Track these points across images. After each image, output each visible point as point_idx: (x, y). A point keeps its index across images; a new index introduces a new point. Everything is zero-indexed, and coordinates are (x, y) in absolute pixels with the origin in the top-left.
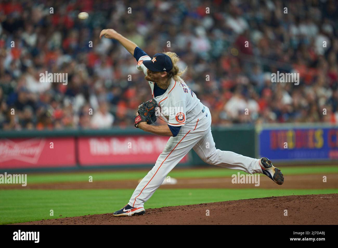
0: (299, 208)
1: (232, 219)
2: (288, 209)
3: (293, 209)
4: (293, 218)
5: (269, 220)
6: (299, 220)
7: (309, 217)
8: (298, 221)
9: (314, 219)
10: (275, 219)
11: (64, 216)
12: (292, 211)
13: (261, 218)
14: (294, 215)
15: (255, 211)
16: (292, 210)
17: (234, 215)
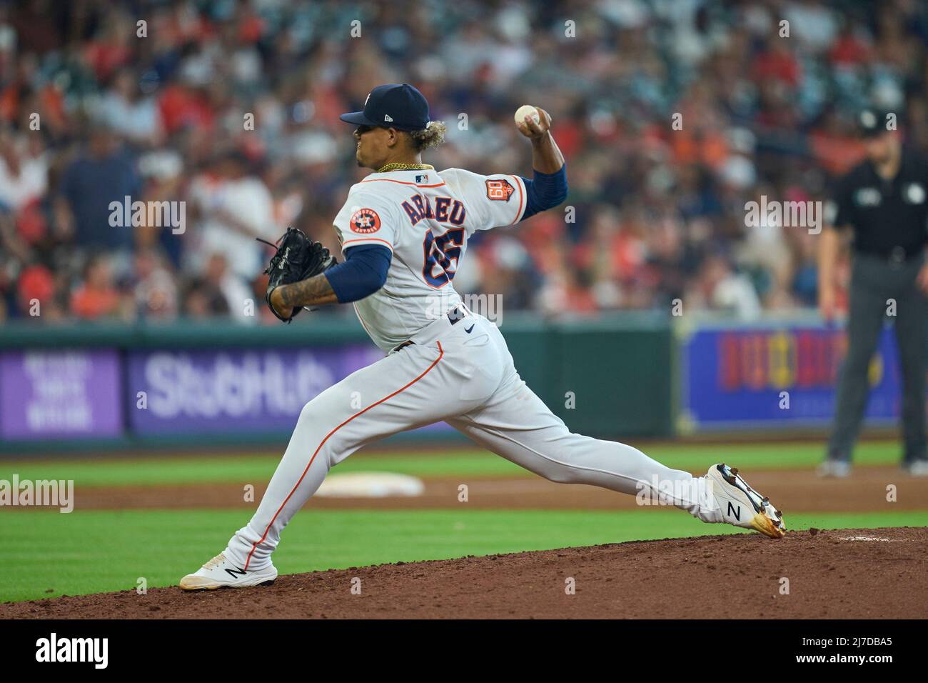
0: (780, 572)
1: (571, 605)
2: (747, 573)
3: (760, 575)
4: (759, 602)
5: (686, 608)
6: (778, 607)
7: (808, 600)
8: (774, 610)
9: (824, 607)
10: (703, 606)
11: (59, 592)
12: (757, 579)
13: (661, 602)
14: (762, 594)
15: (644, 579)
16: (759, 577)
17: (581, 592)
